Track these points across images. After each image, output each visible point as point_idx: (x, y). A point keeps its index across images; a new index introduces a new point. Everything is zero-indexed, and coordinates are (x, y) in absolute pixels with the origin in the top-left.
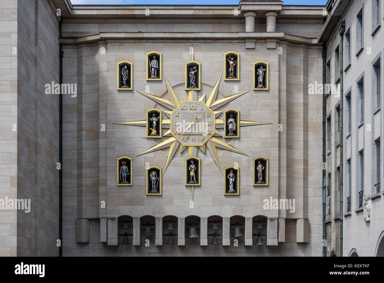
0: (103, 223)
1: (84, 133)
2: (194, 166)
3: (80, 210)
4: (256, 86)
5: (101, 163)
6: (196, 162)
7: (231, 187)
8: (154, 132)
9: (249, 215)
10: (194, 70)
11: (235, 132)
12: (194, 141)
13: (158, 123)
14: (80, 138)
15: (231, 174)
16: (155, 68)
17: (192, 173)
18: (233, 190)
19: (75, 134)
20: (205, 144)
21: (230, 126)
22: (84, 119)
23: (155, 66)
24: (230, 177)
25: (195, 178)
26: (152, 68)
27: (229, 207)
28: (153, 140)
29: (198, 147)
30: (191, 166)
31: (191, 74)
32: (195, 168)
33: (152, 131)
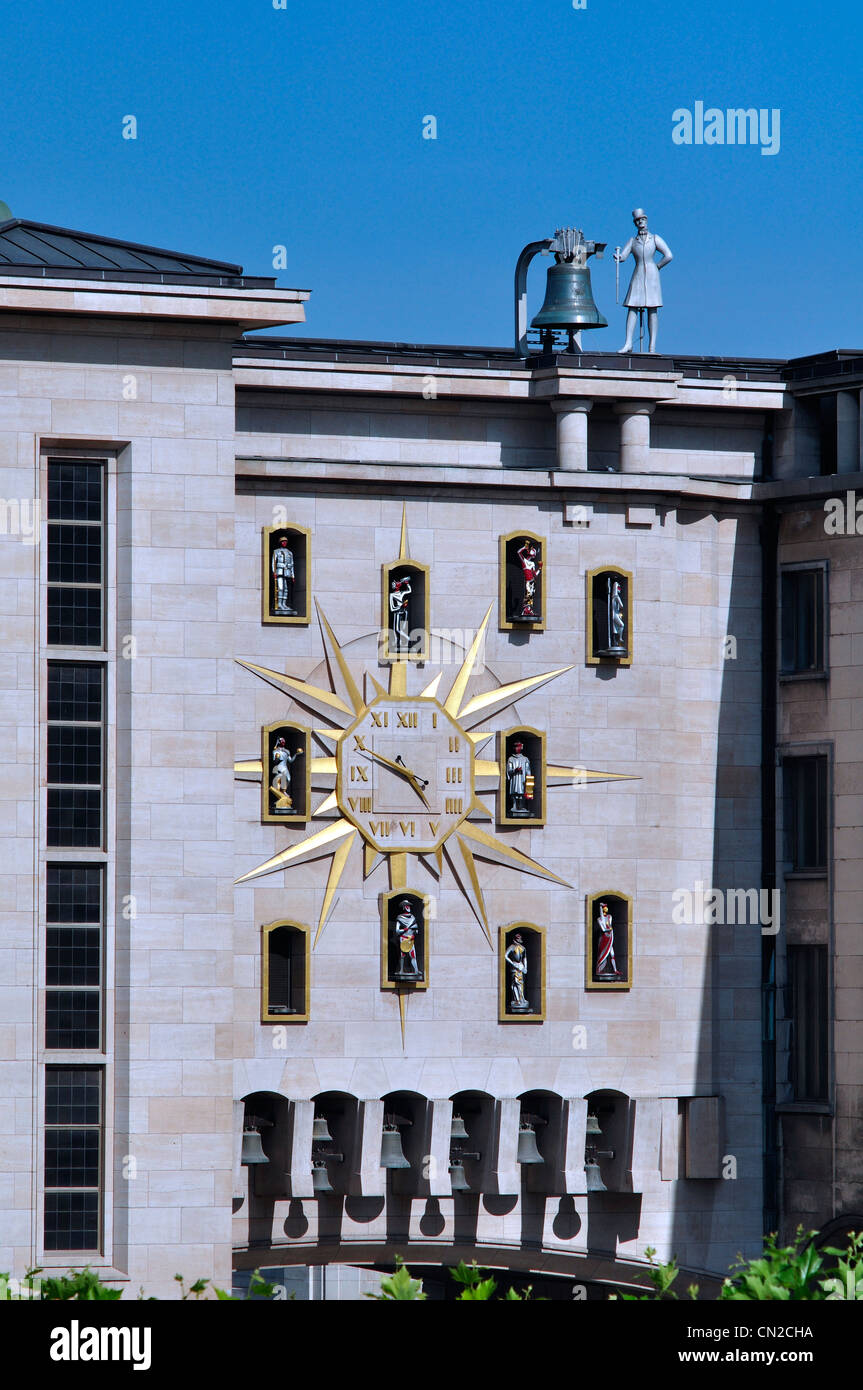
2: (412, 919)
4: (597, 649)
7: (519, 991)
8: (285, 800)
9: (573, 1088)
10: (403, 588)
12: (408, 836)
13: (299, 771)
15: (519, 949)
16: (287, 579)
17: (407, 945)
18: (524, 1003)
20: (443, 844)
21: (517, 785)
23: (287, 573)
24: (512, 955)
25: (414, 962)
27: (515, 1060)
28: (282, 828)
29: (421, 856)
30: (403, 919)
31: (395, 601)
32: (415, 926)
33: (277, 798)
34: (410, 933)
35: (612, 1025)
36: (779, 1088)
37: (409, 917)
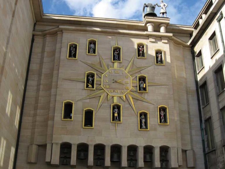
0: (49, 147)
1: (41, 87)
2: (117, 110)
3: (32, 138)
4: (157, 63)
5: (51, 105)
6: (118, 107)
7: (143, 124)
8: (90, 86)
10: (117, 51)
12: (117, 93)
13: (93, 81)
14: (38, 90)
15: (143, 117)
16: (93, 48)
17: (116, 115)
18: (145, 127)
19: (35, 88)
20: (125, 95)
21: (141, 86)
22: (43, 77)
25: (118, 118)
26: (90, 48)
27: (143, 139)
28: (89, 91)
29: (120, 97)
30: (115, 110)
31: (115, 53)
33: (89, 85)
34: (116, 112)
35: (165, 132)
36: (206, 149)
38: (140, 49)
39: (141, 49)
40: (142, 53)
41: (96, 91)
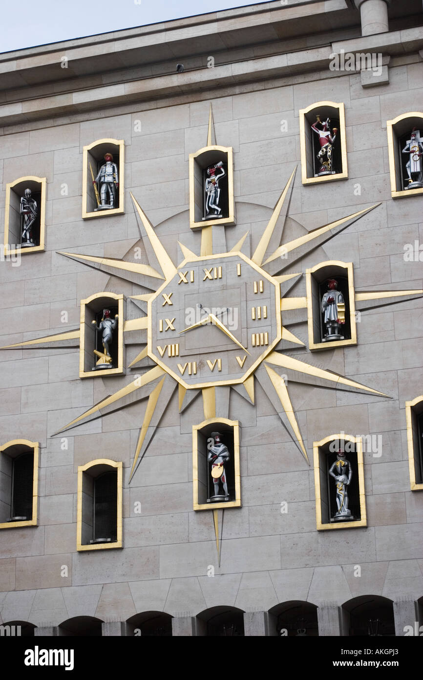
2: (222, 447)
4: (402, 185)
8: (104, 359)
10: (218, 172)
11: (344, 330)
12: (216, 371)
17: (217, 472)
18: (346, 512)
20: (253, 374)
21: (329, 314)
23: (109, 179)
24: (335, 471)
25: (225, 485)
26: (100, 185)
27: (339, 568)
28: (100, 382)
29: (231, 387)
31: (209, 183)
32: (226, 453)
33: (98, 358)
34: (220, 460)
37: (219, 446)
38: (323, 134)
39: (329, 133)
40: (329, 154)
41: (128, 378)
